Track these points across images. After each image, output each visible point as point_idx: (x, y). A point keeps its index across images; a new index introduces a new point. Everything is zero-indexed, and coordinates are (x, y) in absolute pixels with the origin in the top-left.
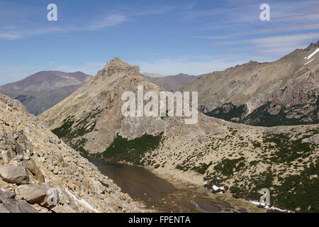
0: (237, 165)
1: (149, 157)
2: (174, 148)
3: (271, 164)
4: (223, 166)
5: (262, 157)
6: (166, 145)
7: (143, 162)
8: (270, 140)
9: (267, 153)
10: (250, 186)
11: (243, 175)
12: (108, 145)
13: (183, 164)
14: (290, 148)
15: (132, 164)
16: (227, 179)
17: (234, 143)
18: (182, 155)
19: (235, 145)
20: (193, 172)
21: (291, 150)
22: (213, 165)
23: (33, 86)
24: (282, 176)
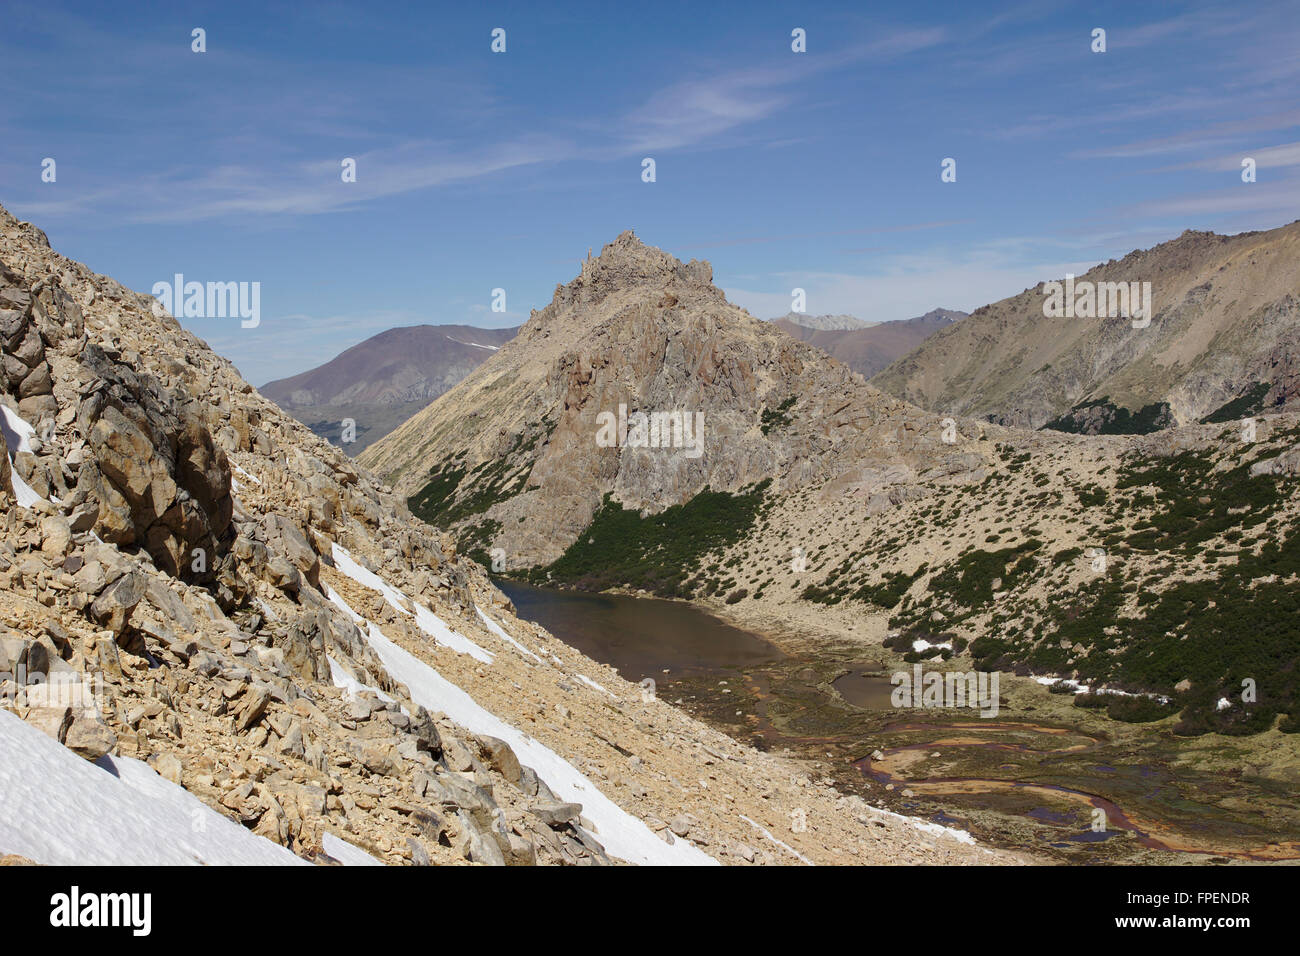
0: (1009, 568)
1: (713, 569)
2: (804, 533)
3: (1126, 553)
4: (960, 575)
5: (1102, 534)
6: (775, 523)
7: (693, 585)
8: (1142, 480)
9: (1124, 522)
10: (1038, 630)
11: (1022, 597)
12: (574, 538)
13: (828, 582)
14: (1206, 500)
15: (650, 596)
16: (968, 615)
17: (1010, 499)
18: (829, 552)
19: (1017, 503)
20: (857, 606)
21: (1209, 506)
22: (928, 576)
23: (362, 386)
24: (1153, 589)
